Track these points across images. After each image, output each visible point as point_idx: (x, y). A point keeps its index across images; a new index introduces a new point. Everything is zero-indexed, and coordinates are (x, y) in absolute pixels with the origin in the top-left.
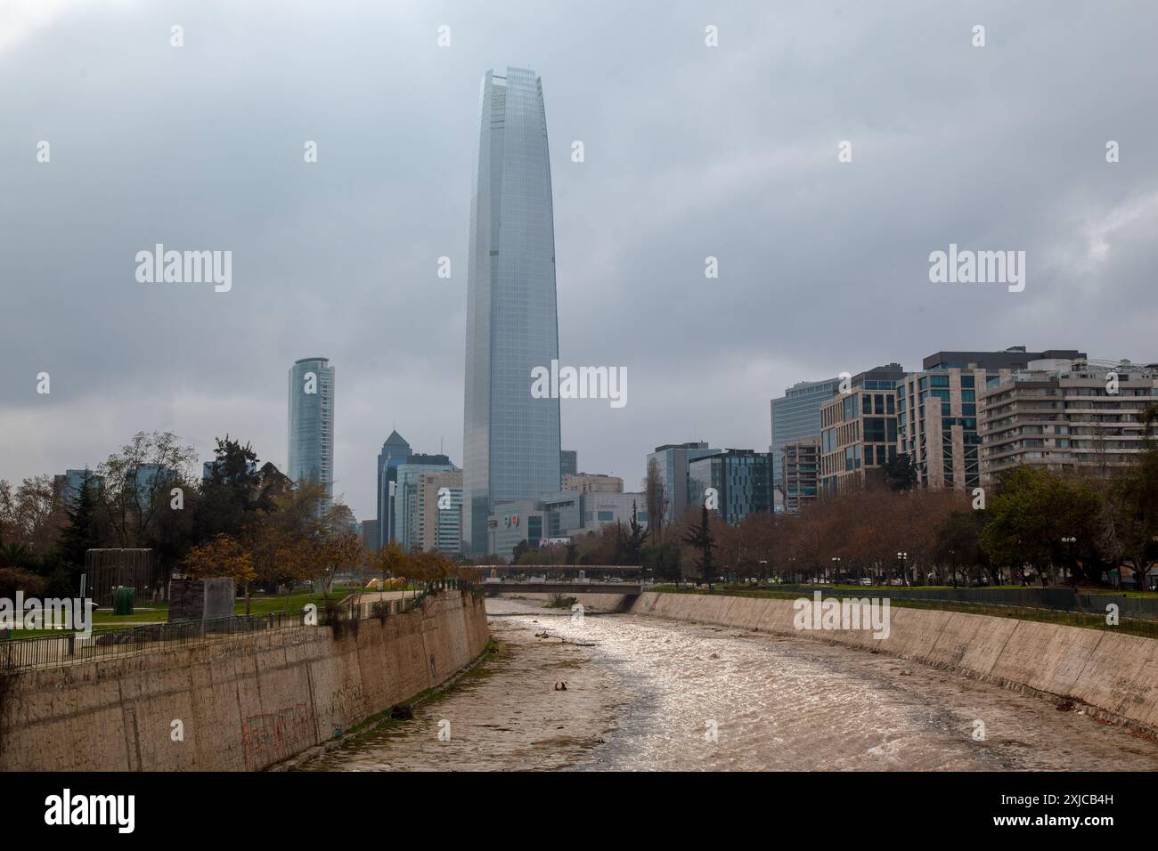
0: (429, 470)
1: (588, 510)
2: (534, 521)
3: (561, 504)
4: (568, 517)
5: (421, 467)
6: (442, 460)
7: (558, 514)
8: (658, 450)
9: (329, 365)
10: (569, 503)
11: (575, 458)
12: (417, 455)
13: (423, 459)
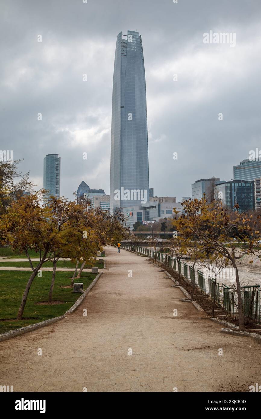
0: (96, 195)
1: (162, 209)
2: (139, 215)
3: (150, 207)
4: (153, 213)
5: (93, 194)
6: (101, 191)
7: (149, 211)
8: (197, 182)
9: (58, 157)
10: (153, 207)
11: (153, 191)
12: (92, 189)
13: (94, 191)
